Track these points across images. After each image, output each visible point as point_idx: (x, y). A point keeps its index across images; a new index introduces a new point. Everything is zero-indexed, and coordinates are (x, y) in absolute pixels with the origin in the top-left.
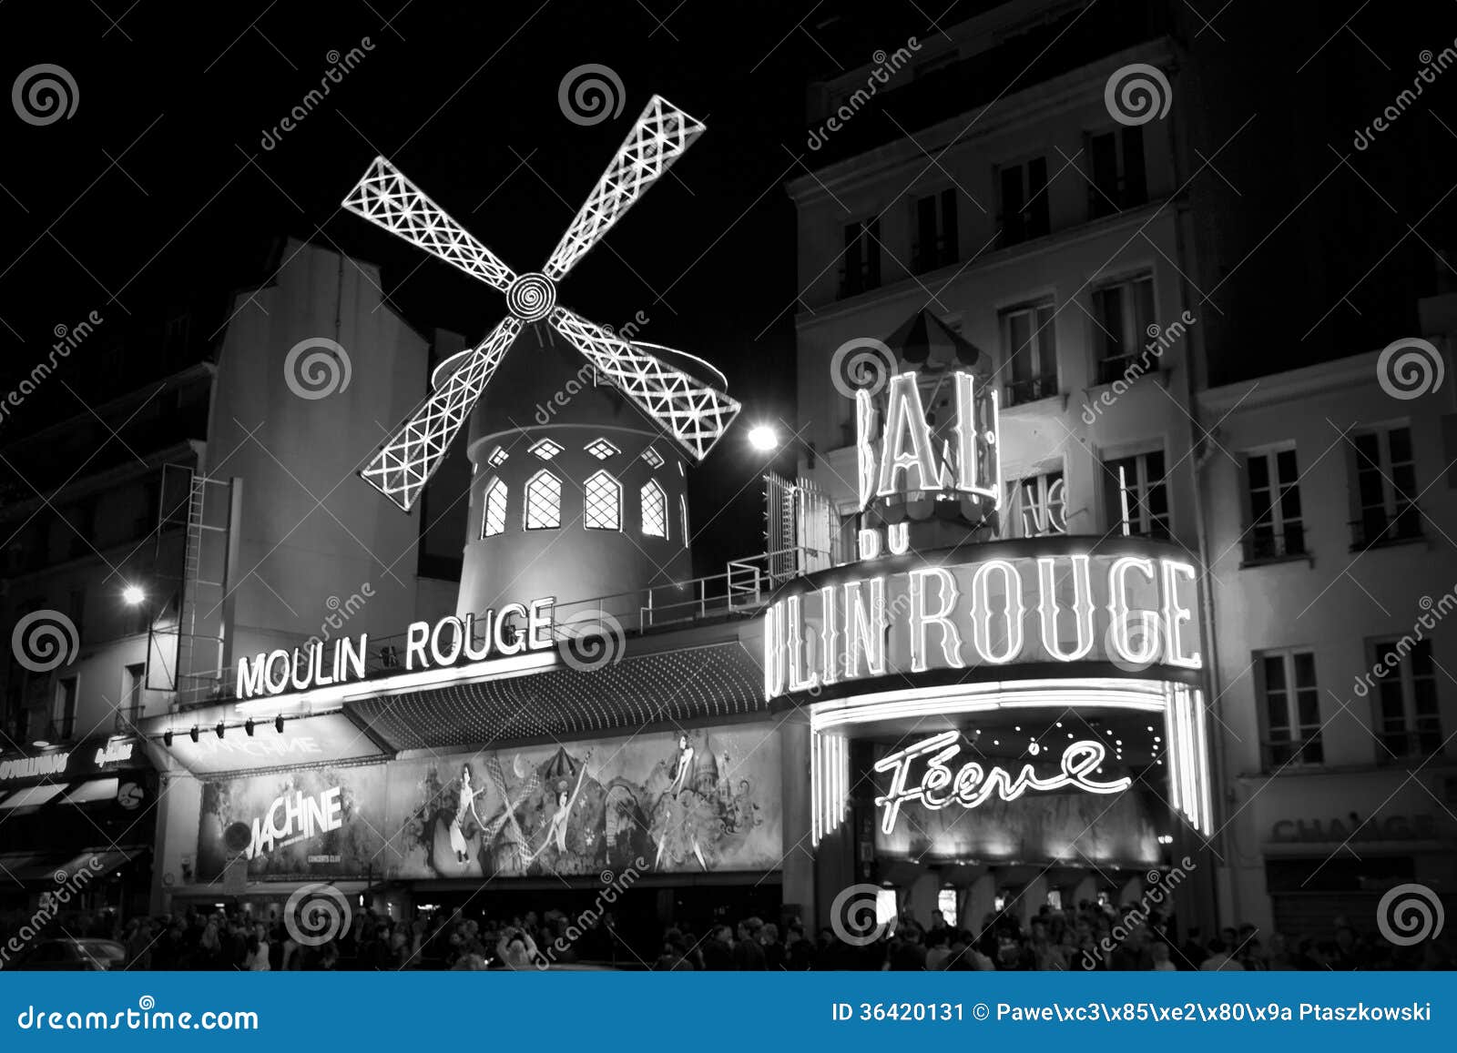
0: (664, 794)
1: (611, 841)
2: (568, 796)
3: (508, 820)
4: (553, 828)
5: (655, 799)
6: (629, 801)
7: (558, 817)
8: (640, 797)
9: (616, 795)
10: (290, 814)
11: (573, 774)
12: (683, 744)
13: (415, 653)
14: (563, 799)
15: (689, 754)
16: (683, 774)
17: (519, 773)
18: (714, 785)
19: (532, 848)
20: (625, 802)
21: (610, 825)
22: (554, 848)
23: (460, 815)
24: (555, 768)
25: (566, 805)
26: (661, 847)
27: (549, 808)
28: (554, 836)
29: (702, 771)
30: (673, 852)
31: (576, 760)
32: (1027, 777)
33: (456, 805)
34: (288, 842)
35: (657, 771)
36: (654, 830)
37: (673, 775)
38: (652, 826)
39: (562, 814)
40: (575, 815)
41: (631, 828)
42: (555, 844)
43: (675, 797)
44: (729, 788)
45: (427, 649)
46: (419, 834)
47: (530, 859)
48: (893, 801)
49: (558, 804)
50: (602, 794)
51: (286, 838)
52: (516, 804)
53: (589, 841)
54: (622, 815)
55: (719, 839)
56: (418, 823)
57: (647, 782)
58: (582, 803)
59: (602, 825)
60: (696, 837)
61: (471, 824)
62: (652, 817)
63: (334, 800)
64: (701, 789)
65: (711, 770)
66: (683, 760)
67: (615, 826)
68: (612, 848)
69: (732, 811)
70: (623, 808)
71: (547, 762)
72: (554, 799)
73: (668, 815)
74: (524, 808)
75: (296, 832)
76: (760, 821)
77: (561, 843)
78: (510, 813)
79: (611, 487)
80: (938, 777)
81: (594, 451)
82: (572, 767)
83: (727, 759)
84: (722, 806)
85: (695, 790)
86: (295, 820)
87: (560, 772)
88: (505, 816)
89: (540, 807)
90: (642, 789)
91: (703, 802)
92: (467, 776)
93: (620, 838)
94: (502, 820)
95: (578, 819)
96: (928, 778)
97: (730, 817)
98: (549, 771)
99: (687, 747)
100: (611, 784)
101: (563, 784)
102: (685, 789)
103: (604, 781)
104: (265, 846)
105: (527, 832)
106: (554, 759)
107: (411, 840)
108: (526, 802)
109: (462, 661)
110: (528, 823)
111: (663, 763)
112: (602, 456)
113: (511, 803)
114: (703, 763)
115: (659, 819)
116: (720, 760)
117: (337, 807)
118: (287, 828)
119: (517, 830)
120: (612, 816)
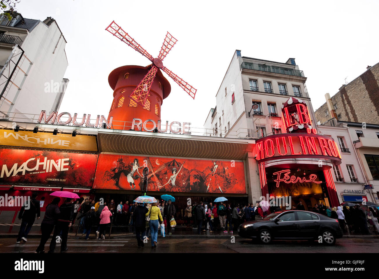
0: (209, 174)
1: (192, 184)
2: (176, 172)
4: (170, 179)
5: (206, 175)
7: (172, 177)
8: (201, 174)
9: (193, 173)
11: (178, 166)
14: (174, 172)
16: (215, 170)
17: (158, 164)
18: (224, 174)
20: (197, 175)
21: (191, 180)
22: (171, 184)
23: (132, 172)
24: (172, 164)
25: (175, 174)
26: (208, 186)
27: (169, 174)
28: (171, 181)
29: (221, 170)
30: (212, 188)
31: (179, 163)
32: (304, 179)
33: (130, 169)
34: (35, 173)
35: (207, 169)
36: (206, 182)
37: (212, 170)
39: (174, 176)
41: (199, 181)
42: (171, 183)
43: (213, 175)
44: (229, 175)
46: (112, 176)
47: (161, 187)
49: (173, 173)
50: (189, 172)
51: (35, 171)
53: (184, 184)
54: (195, 178)
55: (226, 186)
56: (112, 173)
59: (189, 180)
60: (219, 185)
61: (136, 175)
62: (205, 179)
63: (66, 162)
64: (221, 174)
65: (223, 170)
66: (215, 167)
67: (193, 180)
68: (192, 186)
71: (169, 162)
72: (171, 172)
74: (159, 173)
75: (42, 170)
76: (238, 183)
77: (173, 183)
83: (228, 168)
84: (227, 179)
85: (219, 174)
87: (174, 165)
89: (166, 173)
90: (202, 172)
91: (221, 177)
92: (136, 162)
93: (195, 184)
95: (180, 178)
97: (229, 181)
98: (170, 165)
99: (216, 164)
100: (192, 170)
101: (174, 168)
102: (215, 174)
103: (190, 170)
105: (160, 179)
106: (171, 161)
108: (160, 171)
111: (209, 167)
113: (154, 171)
114: (221, 168)
115: (207, 180)
116: (226, 168)
117: (67, 164)
118: (36, 168)
119: (156, 178)
120: (192, 178)
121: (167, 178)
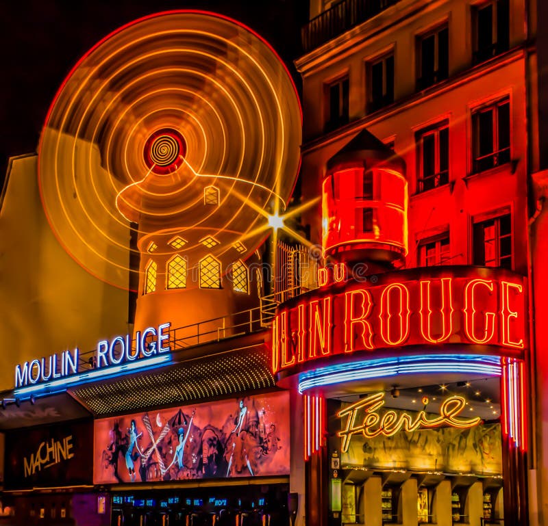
0: (232, 433)
1: (205, 461)
2: (184, 436)
3: (154, 450)
4: (176, 454)
5: (227, 436)
6: (215, 438)
7: (178, 448)
8: (219, 435)
9: (208, 435)
10: (49, 450)
12: (241, 405)
13: (101, 358)
14: (181, 438)
15: (244, 410)
16: (241, 422)
17: (159, 425)
18: (257, 427)
19: (166, 466)
20: (212, 439)
21: (204, 451)
22: (177, 465)
23: (130, 448)
24: (177, 420)
25: (183, 441)
26: (230, 463)
27: (174, 442)
28: (176, 459)
29: (251, 420)
30: (236, 466)
31: (187, 416)
32: (421, 418)
33: (128, 443)
34: (48, 466)
35: (228, 421)
36: (227, 453)
37: (236, 423)
38: (226, 452)
39: (181, 446)
40: (187, 446)
41: (215, 453)
42: (177, 463)
43: (237, 435)
44: (265, 429)
45: (107, 355)
46: (110, 459)
47: (165, 471)
48: (347, 434)
49: (179, 441)
50: (201, 435)
51: (47, 463)
52: (158, 441)
53: (194, 461)
54: (210, 446)
55: (260, 458)
56: (110, 453)
57: (223, 427)
58: (191, 440)
59: (200, 452)
60: (248, 457)
62: (226, 447)
63: (70, 442)
64: (251, 430)
65: (255, 419)
66: (241, 414)
67: (208, 451)
68: (205, 464)
69: (266, 442)
70: (211, 442)
71: (173, 418)
72: (177, 438)
73: (234, 445)
74: (162, 444)
75: (52, 460)
76: (280, 447)
77: (180, 461)
78: (155, 446)
79: (214, 264)
80: (372, 419)
81: (205, 243)
82: (185, 420)
83: (264, 413)
84: (261, 439)
85: (247, 431)
86: (51, 453)
87: (180, 423)
88: (153, 448)
89: (170, 443)
90: (221, 431)
91: (252, 437)
92: (133, 426)
93: (210, 458)
94: (151, 451)
95: (189, 448)
96: (367, 420)
97: (265, 445)
98: (174, 422)
99: (243, 407)
100: (205, 429)
101: (181, 429)
102: (242, 431)
103: (202, 427)
104: (37, 467)
105: (163, 456)
106: (177, 416)
107: (106, 463)
108: (163, 440)
109: (125, 361)
110: (164, 451)
111: (231, 416)
112: (209, 246)
113: (155, 441)
114: (251, 416)
115: (229, 448)
116: (260, 413)
117: (71, 446)
118: (47, 458)
119: (159, 456)
120: (206, 446)
121: (171, 452)
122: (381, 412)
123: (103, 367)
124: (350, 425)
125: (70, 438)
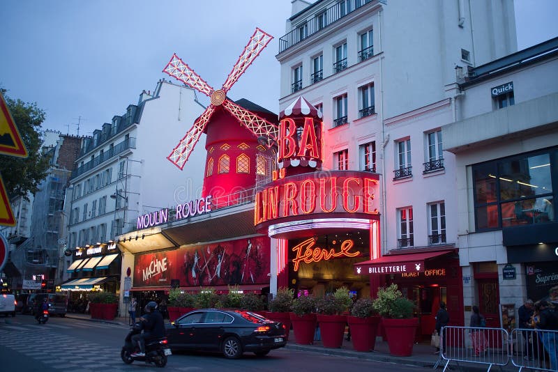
0: (244, 259)
2: (221, 260)
3: (206, 267)
4: (217, 270)
5: (242, 260)
6: (235, 261)
8: (238, 259)
9: (232, 259)
10: (155, 266)
11: (222, 253)
12: (248, 242)
13: (178, 215)
14: (219, 260)
15: (250, 245)
16: (249, 252)
17: (209, 252)
18: (256, 255)
19: (212, 276)
22: (217, 276)
23: (194, 266)
24: (218, 250)
25: (220, 263)
26: (243, 275)
27: (216, 263)
28: (217, 272)
29: (254, 251)
30: (246, 277)
31: (223, 248)
32: (332, 252)
33: (193, 263)
34: (154, 275)
35: (243, 251)
36: (242, 270)
37: (246, 252)
39: (219, 266)
41: (236, 270)
43: (247, 259)
44: (260, 257)
45: (181, 212)
46: (185, 272)
47: (211, 279)
48: (297, 260)
49: (218, 262)
50: (229, 259)
51: (154, 273)
52: (208, 262)
53: (226, 274)
54: (233, 266)
55: (257, 273)
57: (240, 255)
58: (224, 262)
59: (229, 269)
60: (252, 272)
61: (197, 269)
62: (241, 266)
63: (165, 262)
64: (253, 257)
65: (256, 251)
66: (249, 247)
67: (232, 269)
68: (231, 276)
69: (261, 264)
70: (234, 263)
72: (217, 260)
73: (245, 265)
74: (210, 264)
75: (156, 272)
77: (219, 274)
78: (206, 265)
79: (246, 159)
80: (309, 253)
81: (241, 147)
82: (221, 250)
84: (258, 263)
86: (156, 268)
89: (214, 263)
90: (239, 257)
91: (254, 261)
92: (196, 253)
93: (233, 273)
94: (204, 268)
96: (306, 253)
97: (260, 266)
99: (250, 243)
100: (231, 256)
101: (219, 256)
102: (249, 257)
104: (149, 276)
105: (210, 271)
106: (217, 247)
107: (183, 274)
108: (211, 261)
109: (190, 217)
110: (211, 268)
111: (244, 248)
112: (243, 150)
114: (254, 248)
115: (243, 267)
116: (258, 247)
117: (166, 264)
118: (154, 271)
119: (208, 270)
120: (231, 266)
121: (214, 269)
122: (313, 248)
123: (179, 220)
124: (298, 255)
125: (165, 259)
